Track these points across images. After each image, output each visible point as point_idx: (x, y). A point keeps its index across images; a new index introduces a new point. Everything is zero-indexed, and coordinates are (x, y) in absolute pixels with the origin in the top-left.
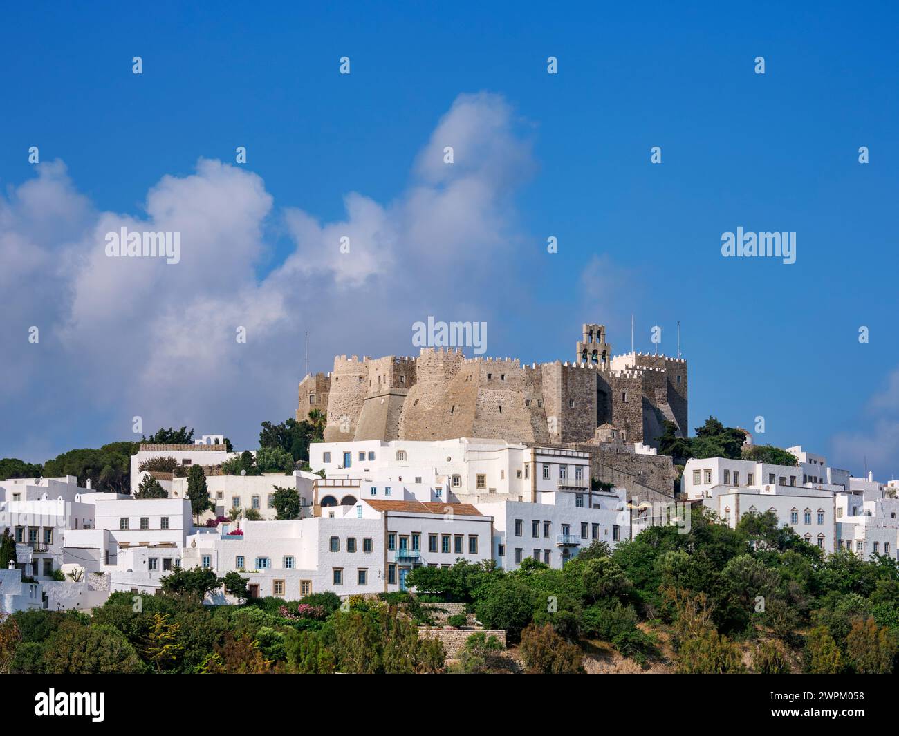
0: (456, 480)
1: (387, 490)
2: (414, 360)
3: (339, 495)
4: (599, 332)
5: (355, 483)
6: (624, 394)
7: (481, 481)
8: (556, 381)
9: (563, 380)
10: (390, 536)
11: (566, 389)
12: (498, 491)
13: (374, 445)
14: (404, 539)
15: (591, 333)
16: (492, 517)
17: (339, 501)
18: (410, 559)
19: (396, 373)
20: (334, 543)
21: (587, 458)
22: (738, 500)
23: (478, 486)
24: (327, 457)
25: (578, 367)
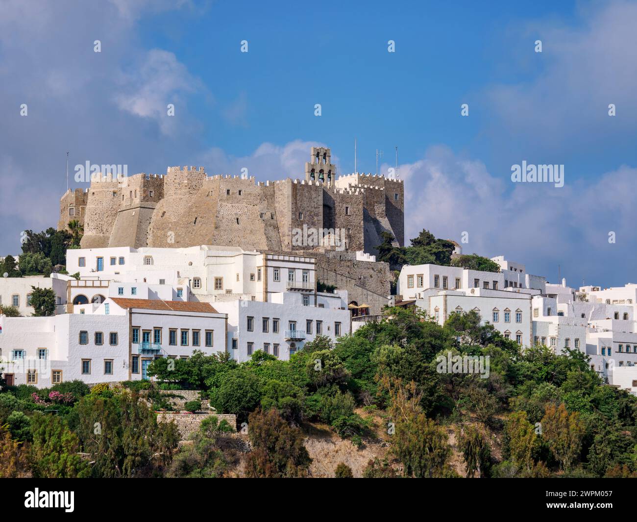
0: (197, 282)
1: (133, 290)
2: (162, 177)
3: (90, 294)
4: (325, 154)
5: (104, 284)
6: (347, 208)
7: (218, 283)
8: (286, 196)
9: (293, 195)
10: (134, 331)
11: (296, 203)
12: (233, 292)
13: (124, 251)
14: (146, 333)
15: (318, 155)
16: (227, 314)
17: (90, 300)
18: (153, 351)
19: (146, 189)
20: (83, 337)
21: (313, 263)
22: (446, 301)
23: (216, 287)
24: (82, 262)
25: (307, 184)
